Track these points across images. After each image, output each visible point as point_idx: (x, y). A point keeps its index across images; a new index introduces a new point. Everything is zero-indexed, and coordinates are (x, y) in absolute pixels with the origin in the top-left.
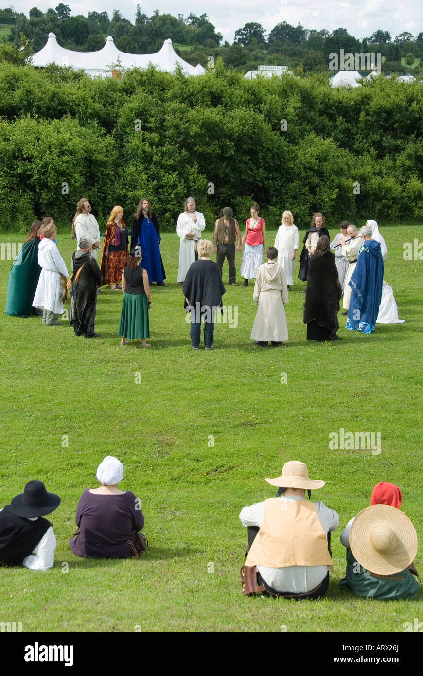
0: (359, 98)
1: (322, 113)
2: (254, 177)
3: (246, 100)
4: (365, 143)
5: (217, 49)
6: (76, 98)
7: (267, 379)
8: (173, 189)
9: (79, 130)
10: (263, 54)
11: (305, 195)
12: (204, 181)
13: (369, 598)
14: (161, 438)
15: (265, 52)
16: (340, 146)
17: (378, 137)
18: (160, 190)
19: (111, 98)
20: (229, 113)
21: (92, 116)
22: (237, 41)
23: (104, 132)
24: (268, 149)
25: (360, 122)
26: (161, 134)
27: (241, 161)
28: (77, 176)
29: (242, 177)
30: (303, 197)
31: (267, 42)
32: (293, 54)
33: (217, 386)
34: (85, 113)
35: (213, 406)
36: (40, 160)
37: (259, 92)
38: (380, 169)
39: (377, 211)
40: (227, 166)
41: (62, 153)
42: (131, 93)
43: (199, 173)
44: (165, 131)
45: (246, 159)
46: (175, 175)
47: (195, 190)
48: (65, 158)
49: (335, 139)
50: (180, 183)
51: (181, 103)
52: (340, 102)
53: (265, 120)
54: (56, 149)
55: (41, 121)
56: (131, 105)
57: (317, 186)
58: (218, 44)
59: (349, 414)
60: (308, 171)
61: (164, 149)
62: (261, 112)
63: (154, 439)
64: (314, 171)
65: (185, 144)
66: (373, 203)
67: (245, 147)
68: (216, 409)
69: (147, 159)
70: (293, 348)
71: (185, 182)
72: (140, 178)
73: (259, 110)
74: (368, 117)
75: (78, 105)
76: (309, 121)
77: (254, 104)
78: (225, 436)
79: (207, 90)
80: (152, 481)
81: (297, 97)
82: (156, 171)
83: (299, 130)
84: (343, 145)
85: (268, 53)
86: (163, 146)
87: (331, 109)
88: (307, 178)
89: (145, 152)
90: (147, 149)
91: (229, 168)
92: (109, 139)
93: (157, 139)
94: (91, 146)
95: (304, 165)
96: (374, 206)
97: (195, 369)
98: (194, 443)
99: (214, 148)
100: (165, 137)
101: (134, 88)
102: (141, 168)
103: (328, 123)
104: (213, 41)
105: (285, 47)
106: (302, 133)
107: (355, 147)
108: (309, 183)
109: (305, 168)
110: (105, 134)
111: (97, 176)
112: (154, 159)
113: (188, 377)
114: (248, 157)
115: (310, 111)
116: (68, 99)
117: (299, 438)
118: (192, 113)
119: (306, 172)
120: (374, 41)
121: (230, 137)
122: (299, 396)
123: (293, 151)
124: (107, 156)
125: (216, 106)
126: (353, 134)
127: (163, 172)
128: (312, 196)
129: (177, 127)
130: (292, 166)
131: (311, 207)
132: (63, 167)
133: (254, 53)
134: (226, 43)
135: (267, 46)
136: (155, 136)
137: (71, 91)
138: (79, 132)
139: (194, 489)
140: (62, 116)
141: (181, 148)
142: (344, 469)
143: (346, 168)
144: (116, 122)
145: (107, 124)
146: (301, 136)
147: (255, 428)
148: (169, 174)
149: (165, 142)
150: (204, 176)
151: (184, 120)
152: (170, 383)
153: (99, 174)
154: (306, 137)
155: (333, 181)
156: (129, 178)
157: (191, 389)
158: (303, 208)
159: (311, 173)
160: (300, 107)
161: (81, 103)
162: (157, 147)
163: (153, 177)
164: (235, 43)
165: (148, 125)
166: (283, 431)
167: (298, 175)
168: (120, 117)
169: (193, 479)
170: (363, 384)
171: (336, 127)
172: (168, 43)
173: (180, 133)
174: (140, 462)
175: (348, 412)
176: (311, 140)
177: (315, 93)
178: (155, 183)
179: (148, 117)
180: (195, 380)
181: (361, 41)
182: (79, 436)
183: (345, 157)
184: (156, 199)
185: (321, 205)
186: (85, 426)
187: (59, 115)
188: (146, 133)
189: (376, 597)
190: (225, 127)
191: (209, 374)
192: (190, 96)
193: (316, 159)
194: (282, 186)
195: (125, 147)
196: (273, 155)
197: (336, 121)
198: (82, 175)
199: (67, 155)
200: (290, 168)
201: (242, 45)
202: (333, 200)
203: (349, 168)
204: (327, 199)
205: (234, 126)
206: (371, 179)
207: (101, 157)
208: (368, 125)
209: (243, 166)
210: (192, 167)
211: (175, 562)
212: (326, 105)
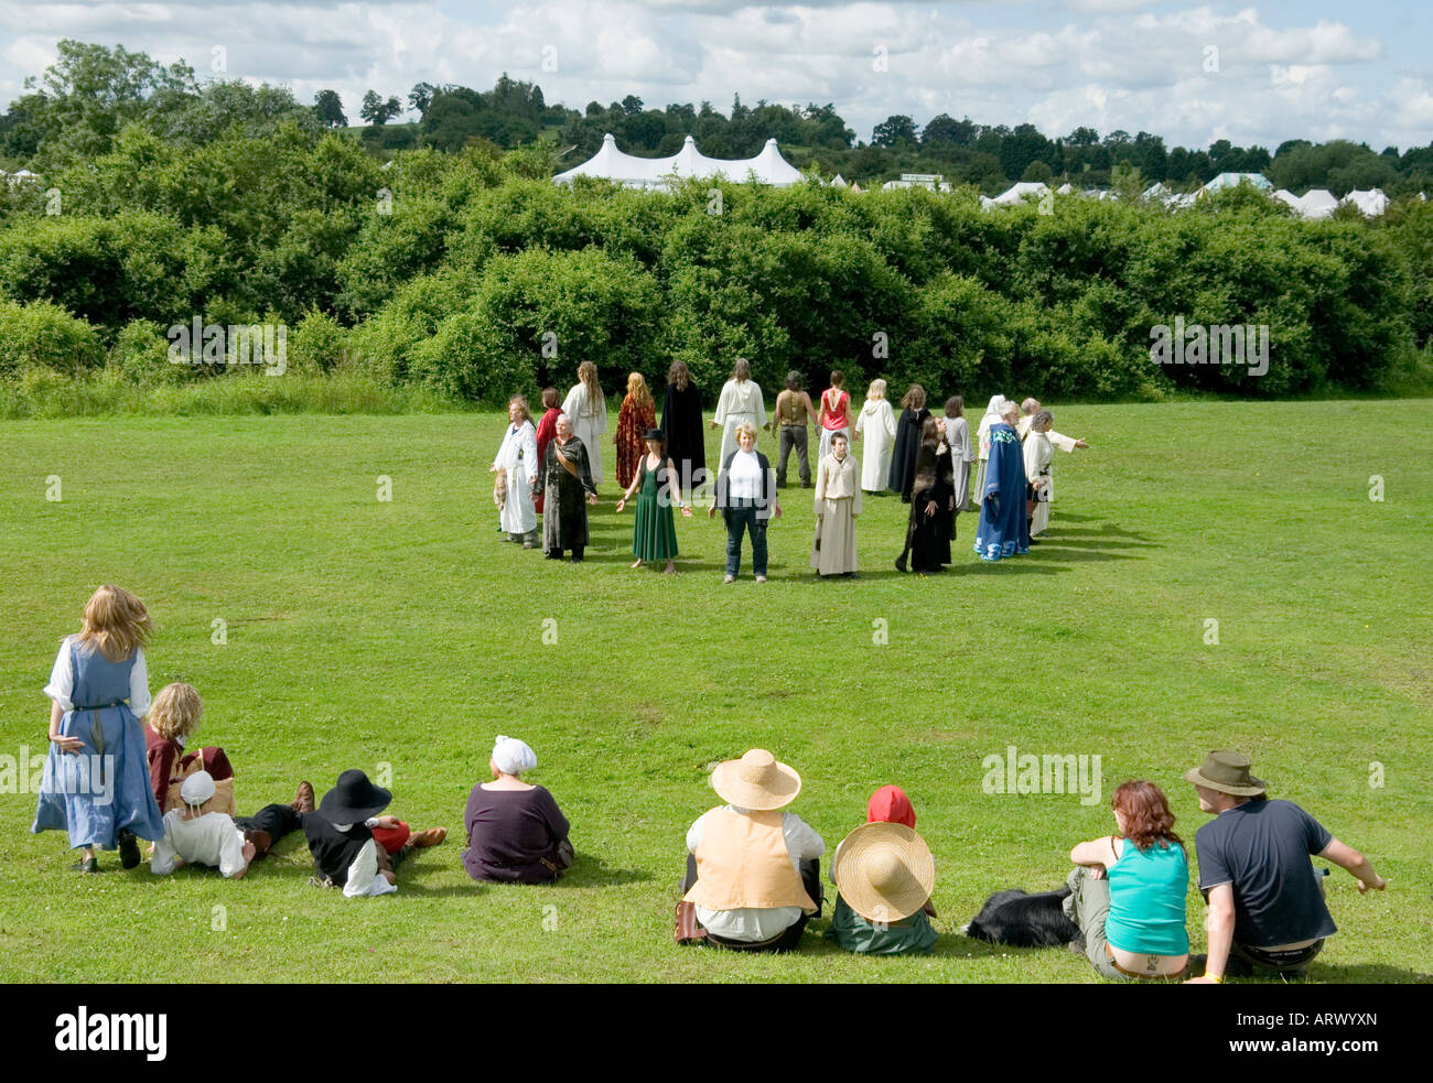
0: (1019, 220)
1: (963, 240)
2: (860, 332)
3: (849, 222)
4: (1028, 285)
5: (846, 151)
6: (606, 221)
7: (822, 628)
8: (739, 349)
9: (606, 265)
10: (912, 158)
11: (935, 358)
12: (784, 337)
13: (859, 952)
14: (646, 711)
15: (916, 155)
16: (988, 289)
17: (1047, 276)
18: (720, 350)
19: (655, 219)
20: (823, 240)
21: (625, 246)
22: (876, 140)
23: (643, 267)
24: (881, 292)
25: (1021, 253)
26: (723, 270)
27: (840, 308)
28: (599, 329)
29: (842, 331)
30: (931, 360)
31: (919, 141)
32: (956, 159)
33: (746, 638)
34: (617, 241)
35: (732, 667)
36: (549, 307)
37: (868, 210)
38: (1048, 322)
39: (1043, 383)
40: (819, 315)
41: (579, 298)
42: (685, 213)
43: (777, 325)
44: (730, 266)
45: (848, 305)
46: (742, 328)
47: (771, 349)
48: (583, 305)
49: (983, 277)
50: (749, 339)
51: (754, 225)
52: (991, 226)
53: (876, 250)
54: (571, 292)
55: (555, 254)
56: (682, 230)
57: (954, 344)
58: (849, 144)
59: (932, 683)
60: (939, 323)
61: (727, 291)
62: (870, 239)
63: (634, 714)
64: (948, 324)
65: (758, 285)
66: (1037, 371)
67: (845, 288)
68: (735, 670)
69: (702, 305)
70: (872, 582)
71: (757, 338)
72: (690, 332)
73: (869, 236)
74: (1031, 248)
75: (608, 231)
76: (943, 252)
77: (862, 228)
78: (741, 712)
79: (792, 207)
80: (616, 773)
81: (926, 219)
82: (714, 322)
83: (929, 264)
84: (993, 286)
85: (920, 158)
86: (725, 287)
87: (977, 235)
88: (938, 333)
89: (699, 295)
90: (703, 291)
91: (822, 319)
92: (648, 278)
93: (717, 278)
94: (622, 288)
95: (933, 314)
96: (1038, 375)
97: (720, 611)
98: (690, 720)
99: (800, 290)
100: (729, 274)
101: (690, 206)
102: (693, 318)
103: (974, 256)
104: (841, 140)
105: (944, 149)
106: (933, 268)
107: (1012, 289)
108: (941, 341)
109: (935, 319)
110: (644, 271)
111: (629, 330)
112: (712, 306)
113: (707, 623)
114: (851, 303)
115: (945, 238)
116: (593, 222)
117: (849, 716)
118: (769, 240)
119: (936, 325)
120: (1075, 142)
121: (825, 275)
122: (865, 653)
123: (916, 296)
124: (644, 301)
125: (804, 229)
126: (1010, 272)
127: (724, 323)
128: (945, 359)
129: (746, 259)
130: (914, 316)
131: (942, 376)
132: (580, 317)
133: (899, 157)
134: (860, 143)
135: (919, 148)
136: (715, 273)
137: (600, 213)
138: (606, 268)
139: (676, 788)
140: (584, 245)
141: (750, 290)
142: (906, 763)
143: (997, 320)
144: (660, 254)
145: (647, 256)
146: (930, 273)
147: (787, 700)
148: (734, 326)
149: (728, 282)
150: (786, 329)
151: (757, 250)
152: (680, 632)
153: (632, 327)
154: (938, 274)
155: (976, 338)
156: (674, 333)
157: (707, 640)
158: (932, 377)
159: (943, 327)
160: (930, 233)
161: (612, 228)
162: (716, 289)
163: (711, 331)
164: (874, 143)
165: (706, 257)
166: (828, 706)
167: (925, 329)
168: (666, 246)
169: (678, 773)
170: (964, 637)
171: (985, 261)
172: (771, 143)
173: (751, 269)
174: (604, 746)
175: (931, 679)
176: (946, 278)
177: (952, 213)
178: (713, 339)
179: (706, 245)
180: (715, 628)
181: (1054, 142)
182: (528, 705)
183: (994, 304)
184: (711, 362)
185: (958, 373)
186: (540, 692)
187: (580, 244)
188: (702, 269)
189: (868, 952)
190: (817, 259)
191: (739, 619)
192: (767, 216)
193: (951, 306)
194: (902, 344)
195: (671, 288)
196: (888, 300)
197: (984, 252)
198: (606, 327)
199: (585, 300)
200: (912, 319)
201: (884, 146)
202: (977, 365)
203: (1003, 320)
204: (967, 365)
205: (831, 258)
206: (1034, 336)
207: (634, 303)
208: (1032, 259)
209: (842, 316)
210: (767, 316)
211: (606, 892)
212: (970, 229)
